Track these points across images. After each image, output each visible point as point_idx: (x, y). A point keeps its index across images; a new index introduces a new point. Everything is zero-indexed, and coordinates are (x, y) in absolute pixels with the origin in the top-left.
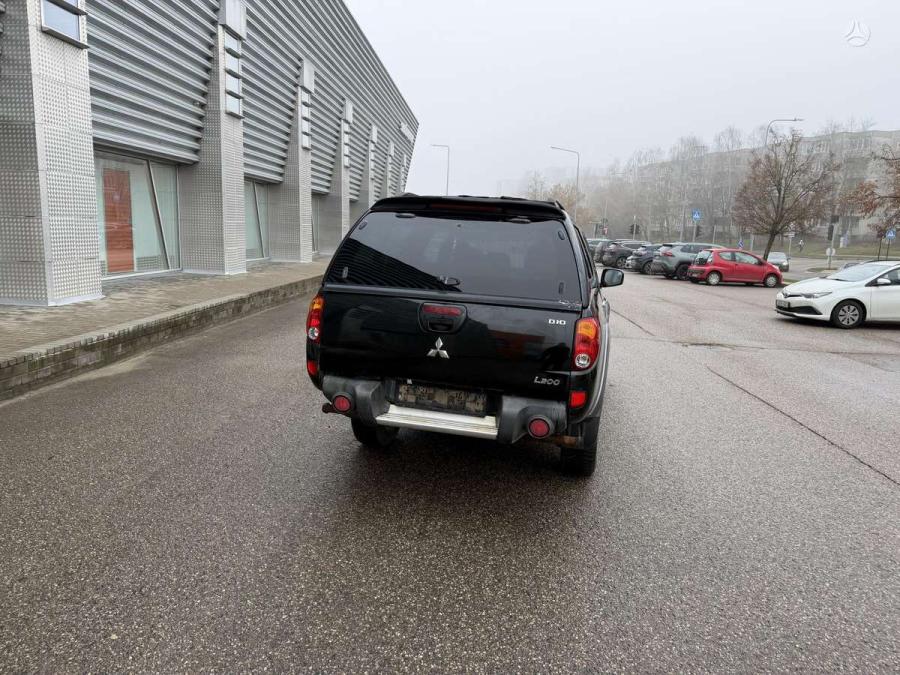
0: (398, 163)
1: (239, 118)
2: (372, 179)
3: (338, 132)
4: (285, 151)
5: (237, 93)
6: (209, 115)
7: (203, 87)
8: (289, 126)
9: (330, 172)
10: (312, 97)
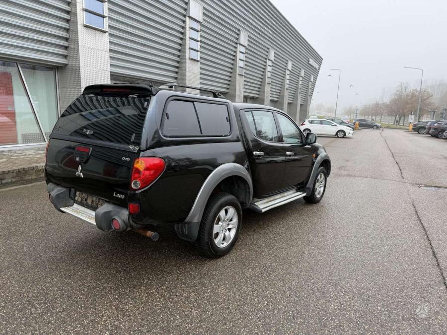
0: (307, 79)
1: (197, 61)
2: (287, 89)
3: (265, 66)
4: (230, 77)
5: (196, 49)
6: (182, 61)
7: (178, 47)
8: (232, 64)
9: (259, 87)
10: (247, 49)
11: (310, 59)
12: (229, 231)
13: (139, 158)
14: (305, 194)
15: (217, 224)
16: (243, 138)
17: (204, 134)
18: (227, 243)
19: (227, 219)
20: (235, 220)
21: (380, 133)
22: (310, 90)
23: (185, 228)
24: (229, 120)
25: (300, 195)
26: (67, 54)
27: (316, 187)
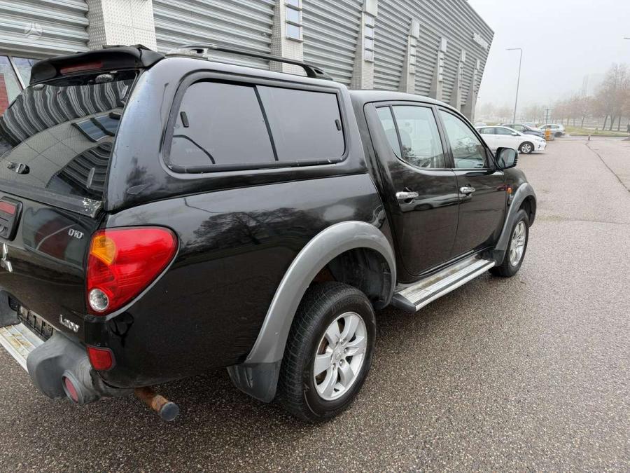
0: (470, 66)
1: (299, 42)
2: (440, 82)
3: (405, 46)
4: (352, 65)
5: (297, 22)
6: (274, 43)
7: (268, 21)
8: (355, 45)
9: (398, 79)
10: (377, 20)
11: (475, 34)
12: (349, 363)
13: (103, 233)
14: (493, 264)
15: (323, 352)
16: (373, 165)
17: (282, 160)
18: (346, 386)
19: (345, 340)
20: (362, 338)
21: (586, 144)
22: (475, 83)
23: (248, 375)
24: (341, 125)
25: (484, 266)
26: (87, 38)
27: (512, 248)
